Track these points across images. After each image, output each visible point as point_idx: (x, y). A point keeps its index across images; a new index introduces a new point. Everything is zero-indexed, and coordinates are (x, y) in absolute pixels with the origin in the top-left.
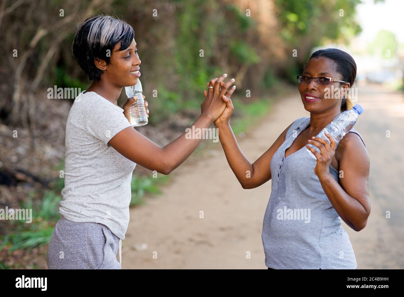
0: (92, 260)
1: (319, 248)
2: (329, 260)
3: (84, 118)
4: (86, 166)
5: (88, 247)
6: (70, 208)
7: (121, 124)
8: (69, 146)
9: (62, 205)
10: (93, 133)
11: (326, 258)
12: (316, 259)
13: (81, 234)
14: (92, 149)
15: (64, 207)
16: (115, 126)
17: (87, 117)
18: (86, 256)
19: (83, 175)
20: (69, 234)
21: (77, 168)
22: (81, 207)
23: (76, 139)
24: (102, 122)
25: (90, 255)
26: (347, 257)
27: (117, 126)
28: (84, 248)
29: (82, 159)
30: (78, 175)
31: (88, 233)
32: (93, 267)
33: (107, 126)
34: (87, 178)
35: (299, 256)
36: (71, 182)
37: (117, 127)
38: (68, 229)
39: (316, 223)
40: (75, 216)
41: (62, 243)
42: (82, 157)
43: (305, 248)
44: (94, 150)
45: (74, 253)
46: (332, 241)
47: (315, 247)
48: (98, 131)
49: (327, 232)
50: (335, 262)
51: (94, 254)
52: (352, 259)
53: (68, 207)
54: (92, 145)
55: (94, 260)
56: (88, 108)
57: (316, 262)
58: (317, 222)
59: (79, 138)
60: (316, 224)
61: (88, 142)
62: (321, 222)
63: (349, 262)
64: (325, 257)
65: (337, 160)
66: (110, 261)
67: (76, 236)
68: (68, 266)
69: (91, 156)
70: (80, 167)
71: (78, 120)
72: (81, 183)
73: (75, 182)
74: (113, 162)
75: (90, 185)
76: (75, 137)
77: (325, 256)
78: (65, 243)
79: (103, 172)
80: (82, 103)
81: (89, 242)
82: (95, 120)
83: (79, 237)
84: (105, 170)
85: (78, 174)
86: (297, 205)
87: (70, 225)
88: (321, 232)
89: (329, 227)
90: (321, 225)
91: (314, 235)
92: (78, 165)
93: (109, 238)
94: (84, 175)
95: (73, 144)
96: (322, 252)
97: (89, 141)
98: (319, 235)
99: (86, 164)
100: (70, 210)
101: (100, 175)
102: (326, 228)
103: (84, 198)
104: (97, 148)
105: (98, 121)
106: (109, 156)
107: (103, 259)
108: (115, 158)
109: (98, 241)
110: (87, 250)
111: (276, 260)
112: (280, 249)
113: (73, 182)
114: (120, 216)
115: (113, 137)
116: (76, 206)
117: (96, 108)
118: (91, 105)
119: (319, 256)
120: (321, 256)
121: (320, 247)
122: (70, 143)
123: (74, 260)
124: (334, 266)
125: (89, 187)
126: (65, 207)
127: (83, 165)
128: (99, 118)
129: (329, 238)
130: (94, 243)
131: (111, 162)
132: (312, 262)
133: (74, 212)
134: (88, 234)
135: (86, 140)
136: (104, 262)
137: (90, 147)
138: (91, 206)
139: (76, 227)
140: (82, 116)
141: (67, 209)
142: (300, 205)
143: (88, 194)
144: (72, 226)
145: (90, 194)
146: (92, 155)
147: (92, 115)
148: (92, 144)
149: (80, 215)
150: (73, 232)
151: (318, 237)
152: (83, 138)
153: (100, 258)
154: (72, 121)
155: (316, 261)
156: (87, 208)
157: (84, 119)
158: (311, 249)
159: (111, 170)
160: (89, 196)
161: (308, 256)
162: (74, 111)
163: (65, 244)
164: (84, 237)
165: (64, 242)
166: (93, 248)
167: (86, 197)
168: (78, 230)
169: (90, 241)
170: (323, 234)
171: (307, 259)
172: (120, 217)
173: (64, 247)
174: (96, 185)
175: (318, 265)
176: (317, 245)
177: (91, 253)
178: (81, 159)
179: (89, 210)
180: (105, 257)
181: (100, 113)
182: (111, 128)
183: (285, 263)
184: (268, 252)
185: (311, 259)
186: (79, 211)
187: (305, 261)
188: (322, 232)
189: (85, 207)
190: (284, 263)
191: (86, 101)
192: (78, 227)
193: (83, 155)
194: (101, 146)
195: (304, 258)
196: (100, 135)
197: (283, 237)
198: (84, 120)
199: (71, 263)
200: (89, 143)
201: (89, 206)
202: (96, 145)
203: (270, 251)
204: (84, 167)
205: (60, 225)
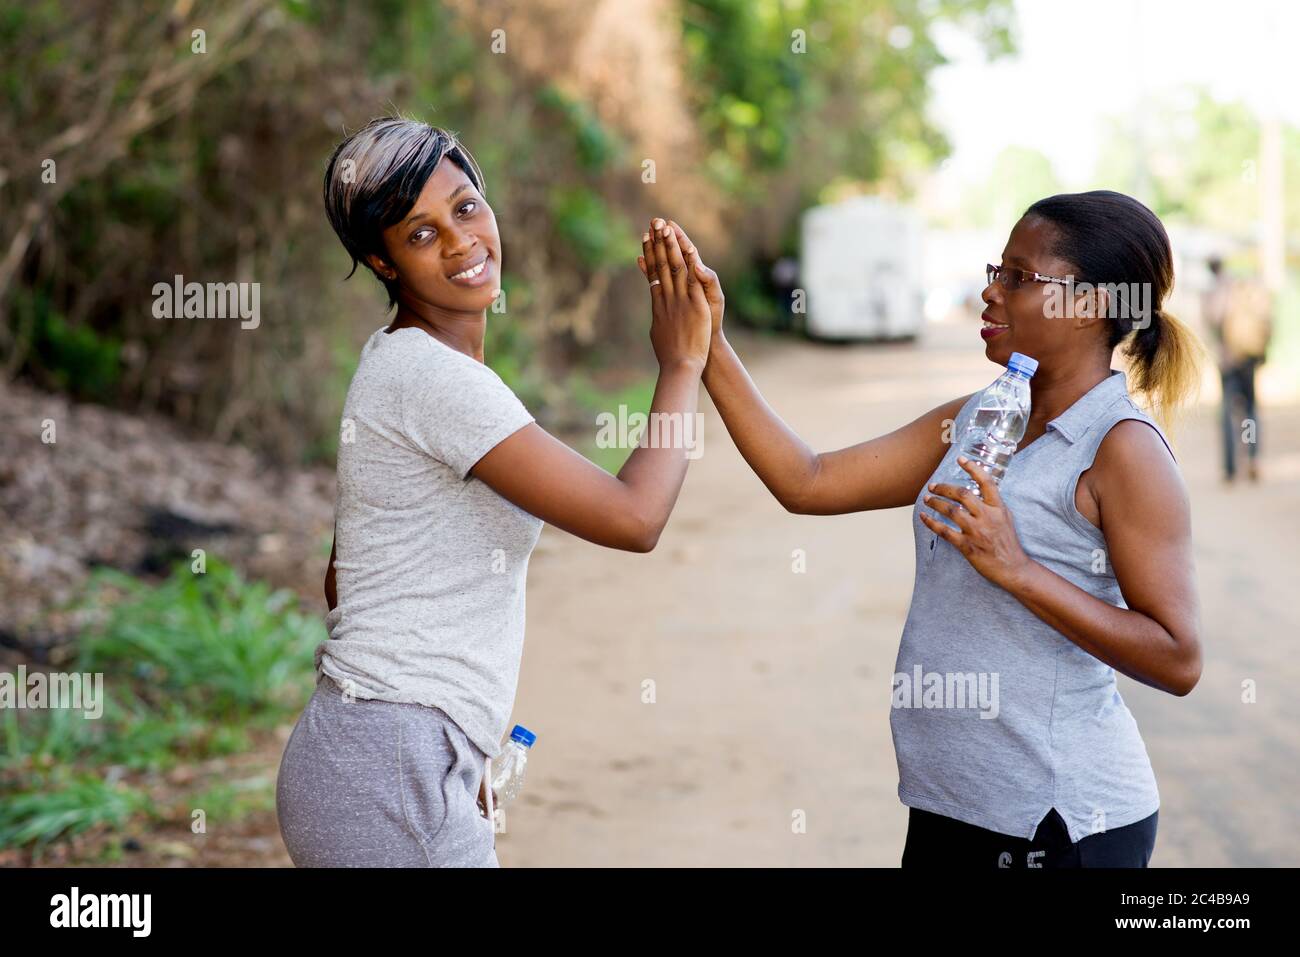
0: (414, 816)
1: (1049, 749)
2: (1078, 783)
3: (395, 402)
4: (402, 540)
5: (402, 777)
6: (356, 664)
7: (504, 418)
8: (350, 482)
9: (333, 651)
10: (424, 446)
11: (1070, 779)
12: (1041, 782)
13: (387, 741)
14: (421, 490)
15: (339, 660)
16: (488, 424)
17: (405, 398)
18: (397, 802)
19: (392, 567)
20: (352, 737)
21: (377, 547)
22: (389, 664)
23: (373, 462)
24: (451, 414)
25: (409, 800)
26: (1130, 778)
27: (494, 424)
28: (392, 779)
29: (391, 520)
30: (378, 568)
31: (404, 738)
32: (417, 833)
33: (465, 424)
34: (405, 576)
35: (995, 774)
36: (358, 590)
37: (495, 426)
38: (349, 725)
39: (1038, 679)
40: (371, 688)
41: (330, 762)
42: (391, 514)
43: (1009, 751)
44: (425, 494)
45: (363, 794)
46: (1087, 731)
47: (1039, 749)
48: (437, 437)
49: (1073, 705)
50: (1095, 789)
51: (422, 796)
52: (1143, 781)
53: (350, 660)
54: (419, 479)
55: (420, 815)
56: (406, 374)
57: (1042, 790)
58: (1041, 678)
59: (383, 459)
60: (1040, 683)
61: (409, 468)
62: (1054, 678)
63: (1136, 790)
64: (1067, 775)
65: (1094, 498)
66: (464, 818)
67: (372, 745)
68: (345, 830)
69: (418, 512)
70: (385, 545)
71: (378, 407)
72: (388, 591)
73: (371, 588)
74: (478, 527)
75: (416, 596)
76: (371, 457)
77: (1067, 772)
78: (336, 762)
79: (451, 556)
80: (388, 360)
81: (408, 764)
82: (429, 408)
83: (379, 747)
84: (455, 551)
85: (379, 566)
86: (986, 626)
87: (353, 714)
88: (1054, 706)
89: (1078, 691)
90: (1055, 686)
91: (1035, 713)
92: (379, 540)
93: (465, 755)
94: (397, 565)
95: (365, 478)
96: (1057, 762)
97: (411, 466)
98: (1049, 715)
99: (403, 536)
100: (358, 670)
101: (443, 564)
102: (1067, 692)
103: (399, 637)
104: (436, 486)
105: (437, 411)
106: (469, 508)
107: (446, 812)
108: (485, 514)
109: (432, 762)
110: (402, 785)
111: (932, 786)
112: (940, 753)
113: (365, 588)
114: (493, 692)
115: (484, 454)
116: (375, 660)
117: (429, 373)
118: (415, 365)
119: (1050, 772)
120: (1056, 772)
121: (1052, 747)
122: (355, 473)
123: (364, 813)
124: (1093, 800)
125: (413, 604)
126: (343, 658)
127: (395, 538)
128: (441, 401)
129: (1078, 721)
130: (420, 768)
131: (473, 526)
132: (1031, 789)
133: (367, 675)
134: (405, 742)
135: (403, 462)
136: (447, 820)
137: (415, 485)
138: (418, 661)
139: (373, 720)
140: (389, 398)
141: (348, 665)
142: (991, 627)
143: (410, 627)
144: (359, 717)
145: (417, 627)
146: (419, 507)
147: (422, 392)
148: (422, 473)
149: (384, 686)
150: (362, 733)
151: (1047, 718)
152: (396, 457)
153: (438, 808)
154: (359, 412)
155: (1039, 786)
156: (405, 669)
157: (396, 405)
158: (1027, 754)
159: (471, 548)
160: (414, 633)
161: (1018, 772)
162: (365, 383)
163: (338, 765)
164: (394, 748)
165: (333, 760)
166: (416, 780)
167: (403, 634)
168: (377, 728)
169: (410, 761)
170: (1060, 711)
171: (1016, 782)
172: (493, 694)
173: (333, 774)
174: (432, 597)
175: (1047, 798)
176: (1045, 742)
177: (411, 795)
178: (389, 521)
179: (411, 675)
180: (450, 807)
181: (444, 388)
182: (478, 431)
183: (955, 792)
184: (909, 762)
185: (1027, 780)
186: (381, 674)
187: (1011, 786)
188: (1057, 706)
189: (401, 663)
190: (952, 794)
191: (398, 355)
192: (377, 720)
193: (396, 508)
194: (445, 480)
195: (1008, 780)
196: (444, 450)
197: (951, 720)
198: (395, 408)
199: (354, 821)
200: (412, 473)
201: (411, 661)
202: (430, 478)
203: (913, 760)
204: (398, 543)
205: (325, 710)
